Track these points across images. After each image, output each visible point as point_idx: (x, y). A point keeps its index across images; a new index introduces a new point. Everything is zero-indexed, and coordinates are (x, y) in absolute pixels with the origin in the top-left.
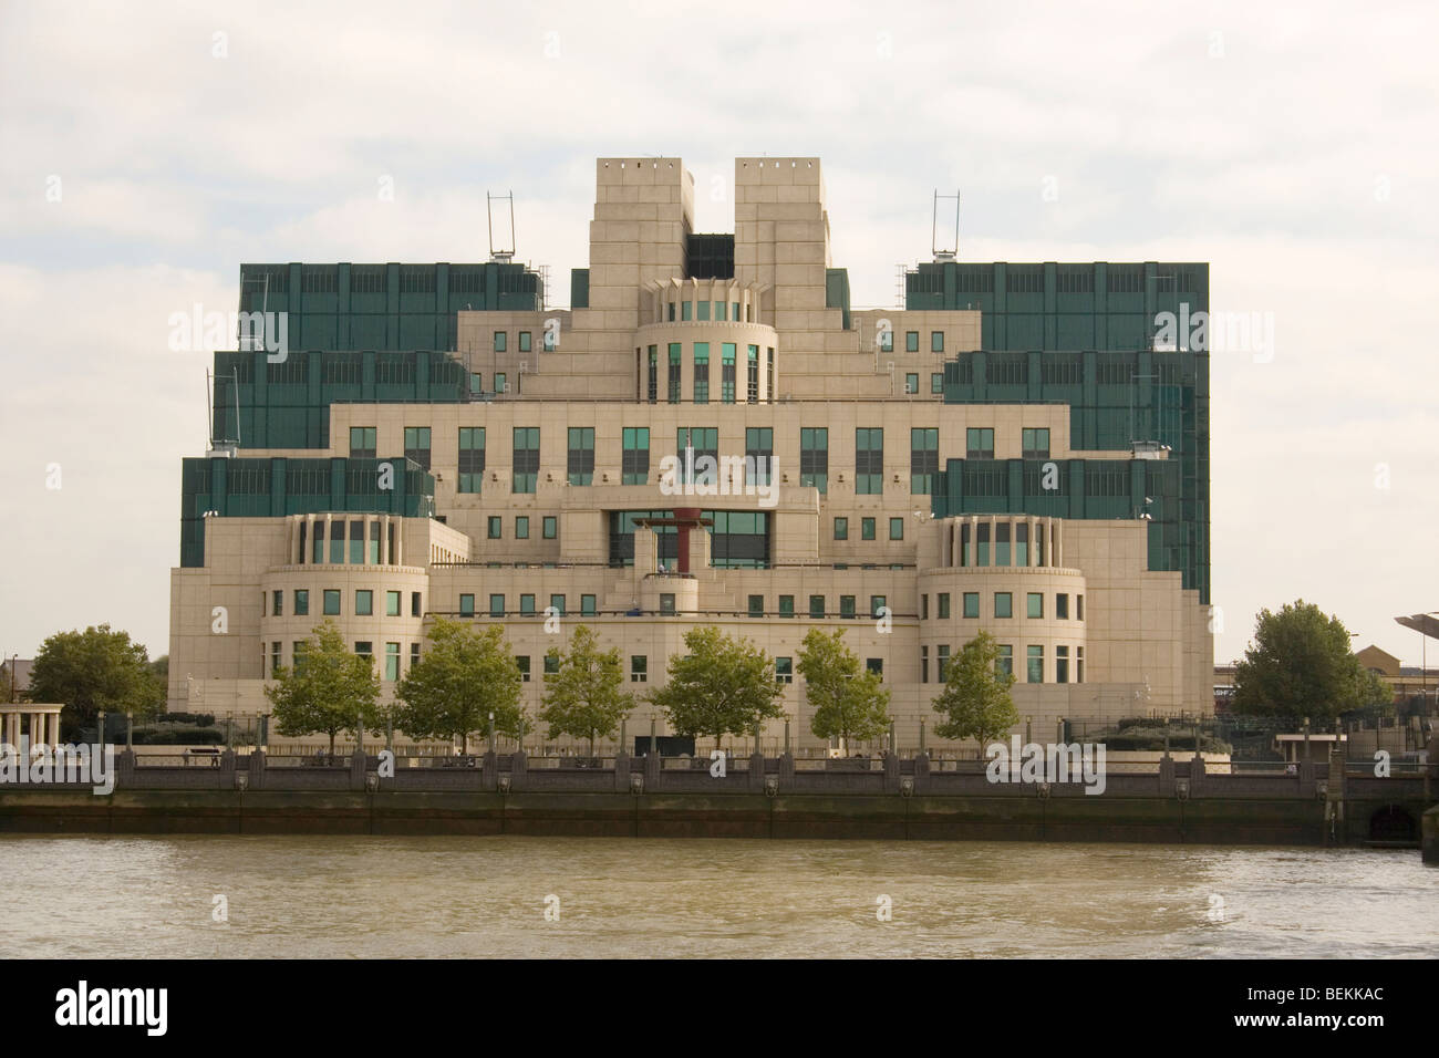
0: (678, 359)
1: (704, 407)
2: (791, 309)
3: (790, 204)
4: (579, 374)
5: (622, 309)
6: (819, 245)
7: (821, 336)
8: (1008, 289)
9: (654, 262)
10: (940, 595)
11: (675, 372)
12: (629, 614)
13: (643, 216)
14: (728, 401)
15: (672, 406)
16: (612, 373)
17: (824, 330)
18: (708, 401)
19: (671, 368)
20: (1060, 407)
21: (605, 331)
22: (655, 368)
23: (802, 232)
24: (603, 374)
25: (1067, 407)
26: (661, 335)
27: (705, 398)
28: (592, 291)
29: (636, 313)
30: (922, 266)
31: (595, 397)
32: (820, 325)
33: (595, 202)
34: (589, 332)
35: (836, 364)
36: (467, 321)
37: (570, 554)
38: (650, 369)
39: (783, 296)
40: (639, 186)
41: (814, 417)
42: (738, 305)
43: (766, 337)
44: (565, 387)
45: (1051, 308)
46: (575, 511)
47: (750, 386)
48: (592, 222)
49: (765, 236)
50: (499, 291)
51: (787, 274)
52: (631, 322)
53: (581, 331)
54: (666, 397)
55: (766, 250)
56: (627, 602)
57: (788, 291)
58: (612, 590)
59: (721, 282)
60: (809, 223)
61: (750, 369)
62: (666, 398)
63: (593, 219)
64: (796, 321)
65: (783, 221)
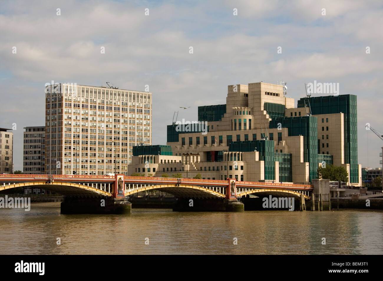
0: (236, 122)
3: (256, 91)
5: (231, 113)
7: (260, 116)
10: (225, 166)
11: (240, 124)
19: (235, 124)
21: (229, 117)
28: (227, 110)
32: (261, 114)
33: (228, 93)
43: (250, 117)
44: (223, 128)
47: (249, 127)
48: (227, 98)
49: (252, 98)
51: (255, 105)
53: (225, 117)
54: (234, 129)
55: (252, 100)
61: (249, 124)
63: (227, 97)
64: (257, 113)
65: (255, 95)
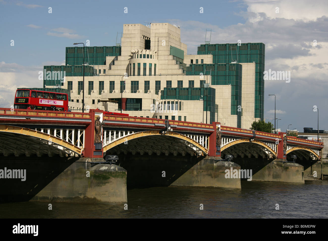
2: (161, 55)
3: (161, 33)
4: (119, 70)
5: (128, 56)
7: (167, 61)
8: (219, 50)
9: (134, 46)
13: (132, 37)
18: (146, 75)
21: (124, 60)
24: (124, 70)
25: (211, 76)
26: (136, 61)
28: (122, 52)
32: (167, 59)
34: (121, 61)
35: (170, 67)
38: (134, 69)
40: (132, 30)
44: (116, 72)
45: (227, 54)
49: (157, 40)
50: (116, 52)
51: (160, 48)
52: (129, 58)
53: (120, 61)
55: (157, 43)
57: (161, 52)
59: (148, 50)
60: (165, 37)
62: (143, 75)
64: (162, 58)
65: (160, 37)
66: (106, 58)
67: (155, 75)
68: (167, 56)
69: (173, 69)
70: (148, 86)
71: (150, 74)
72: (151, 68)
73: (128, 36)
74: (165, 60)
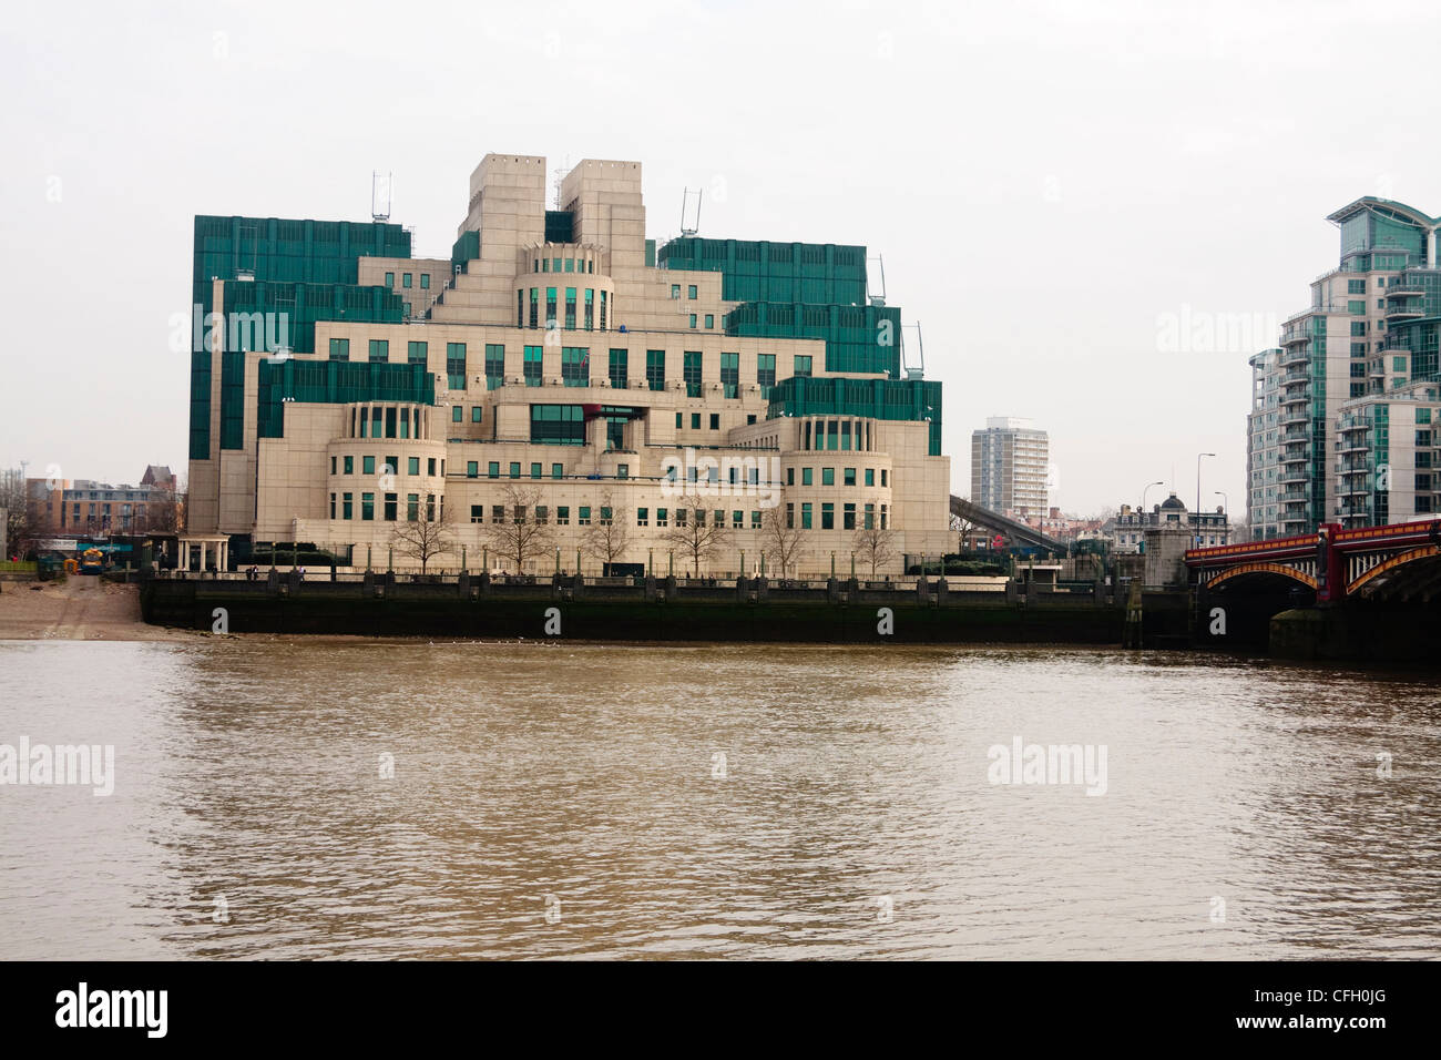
0: (553, 299)
1: (572, 333)
2: (622, 267)
3: (621, 194)
4: (474, 307)
5: (505, 261)
6: (641, 223)
8: (737, 258)
9: (527, 229)
11: (551, 308)
12: (589, 478)
13: (520, 197)
14: (570, 329)
15: (532, 331)
16: (498, 307)
17: (644, 282)
18: (575, 329)
19: (548, 304)
20: (819, 342)
21: (492, 276)
22: (536, 305)
23: (631, 213)
24: (491, 307)
25: (824, 343)
26: (541, 283)
27: (572, 326)
28: (484, 247)
29: (514, 265)
30: (677, 239)
31: (486, 323)
32: (640, 279)
34: (481, 276)
35: (652, 306)
36: (366, 264)
37: (506, 434)
38: (532, 305)
39: (617, 257)
40: (517, 175)
41: (656, 344)
42: (583, 261)
44: (465, 315)
45: (764, 273)
46: (510, 404)
47: (601, 319)
49: (604, 214)
50: (385, 243)
51: (619, 242)
52: (511, 271)
53: (475, 276)
55: (604, 224)
56: (590, 470)
57: (619, 254)
58: (579, 462)
59: (570, 245)
60: (634, 207)
61: (601, 307)
64: (626, 274)
65: (617, 206)
66: (360, 264)
67: (603, 329)
68: (641, 271)
69: (662, 314)
70: (621, 367)
71: (590, 328)
72: (592, 306)
73: (504, 194)
74: (635, 282)
